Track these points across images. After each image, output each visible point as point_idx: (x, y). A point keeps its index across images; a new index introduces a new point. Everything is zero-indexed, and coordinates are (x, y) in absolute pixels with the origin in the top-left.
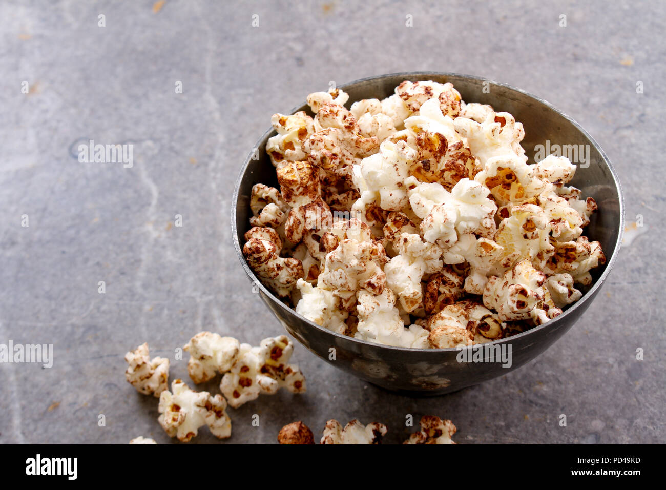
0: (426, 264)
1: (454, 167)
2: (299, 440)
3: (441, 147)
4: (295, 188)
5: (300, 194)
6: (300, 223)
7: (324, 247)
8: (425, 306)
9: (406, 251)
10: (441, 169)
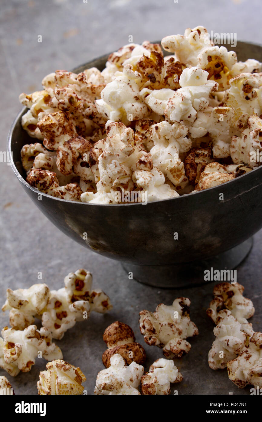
0: (178, 142)
1: (174, 71)
2: (121, 333)
3: (159, 61)
4: (55, 129)
5: (61, 133)
6: (68, 154)
7: (94, 160)
8: (188, 177)
9: (160, 138)
10: (165, 77)
